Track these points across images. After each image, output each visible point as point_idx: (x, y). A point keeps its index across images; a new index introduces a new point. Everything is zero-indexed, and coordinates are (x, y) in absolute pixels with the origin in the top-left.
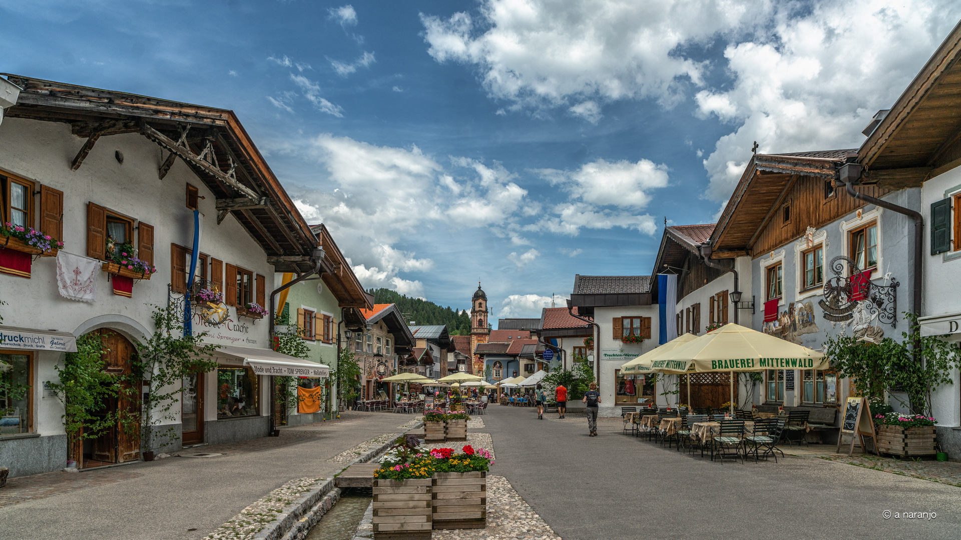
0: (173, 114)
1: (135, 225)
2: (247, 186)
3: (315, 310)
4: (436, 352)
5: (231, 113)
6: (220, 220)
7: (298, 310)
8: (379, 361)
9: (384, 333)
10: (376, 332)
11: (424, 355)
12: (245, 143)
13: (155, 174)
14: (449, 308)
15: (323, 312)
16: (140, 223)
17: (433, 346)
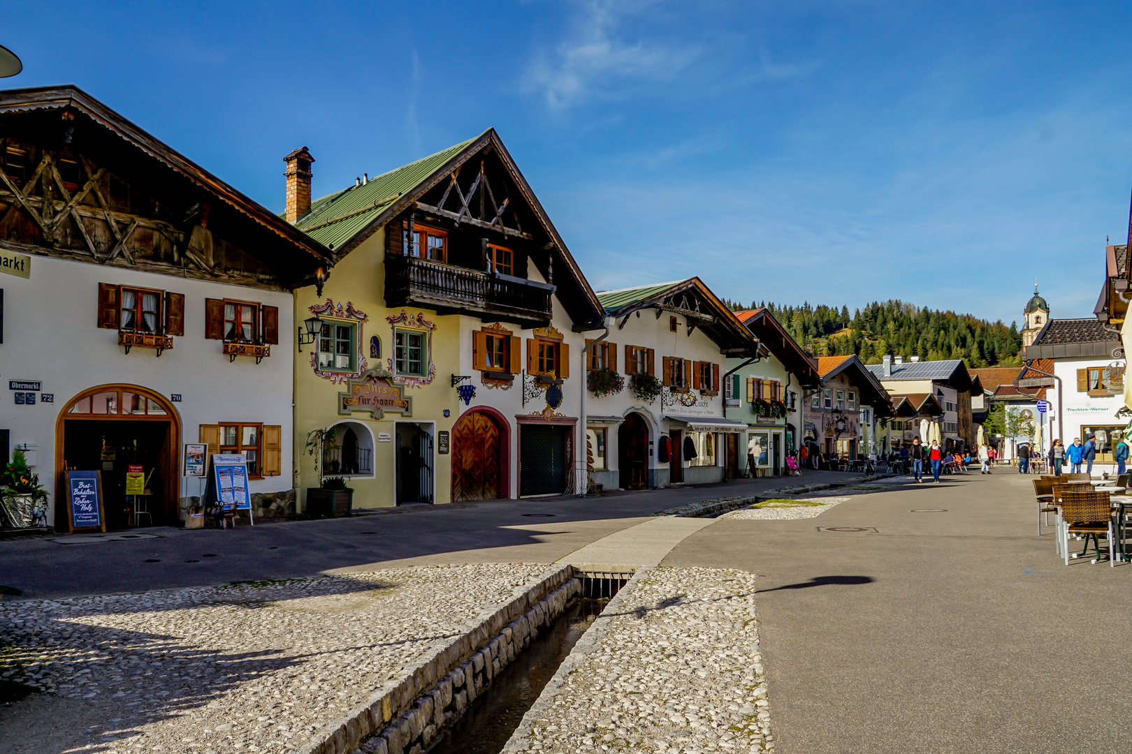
0: (667, 295)
1: (646, 351)
2: (706, 314)
3: (762, 377)
4: (950, 396)
5: (697, 278)
6: (689, 333)
7: (747, 379)
8: (837, 417)
9: (846, 386)
10: (835, 386)
11: (926, 402)
12: (705, 290)
13: (655, 317)
14: (999, 323)
15: (770, 379)
16: (648, 349)
17: (943, 389)
